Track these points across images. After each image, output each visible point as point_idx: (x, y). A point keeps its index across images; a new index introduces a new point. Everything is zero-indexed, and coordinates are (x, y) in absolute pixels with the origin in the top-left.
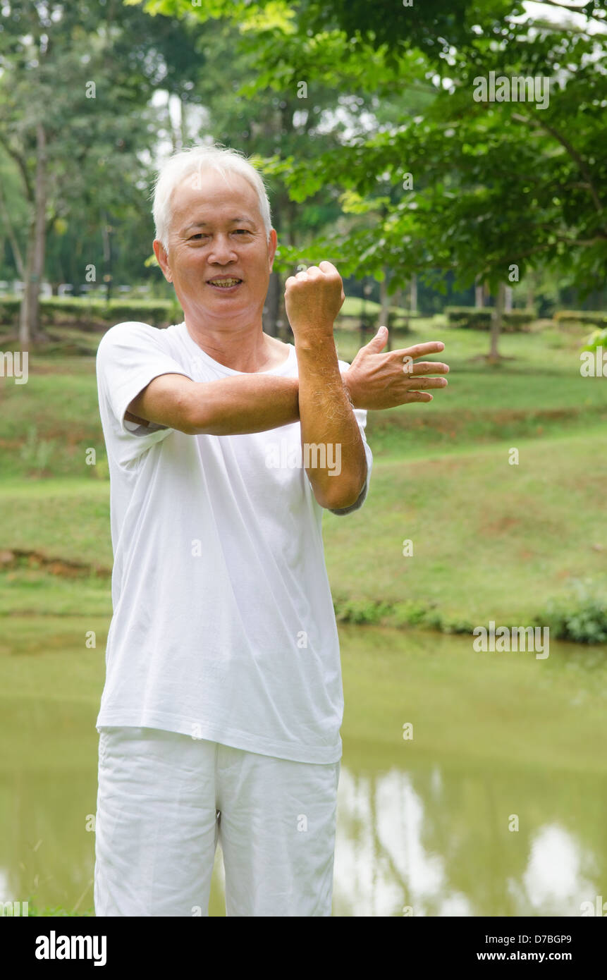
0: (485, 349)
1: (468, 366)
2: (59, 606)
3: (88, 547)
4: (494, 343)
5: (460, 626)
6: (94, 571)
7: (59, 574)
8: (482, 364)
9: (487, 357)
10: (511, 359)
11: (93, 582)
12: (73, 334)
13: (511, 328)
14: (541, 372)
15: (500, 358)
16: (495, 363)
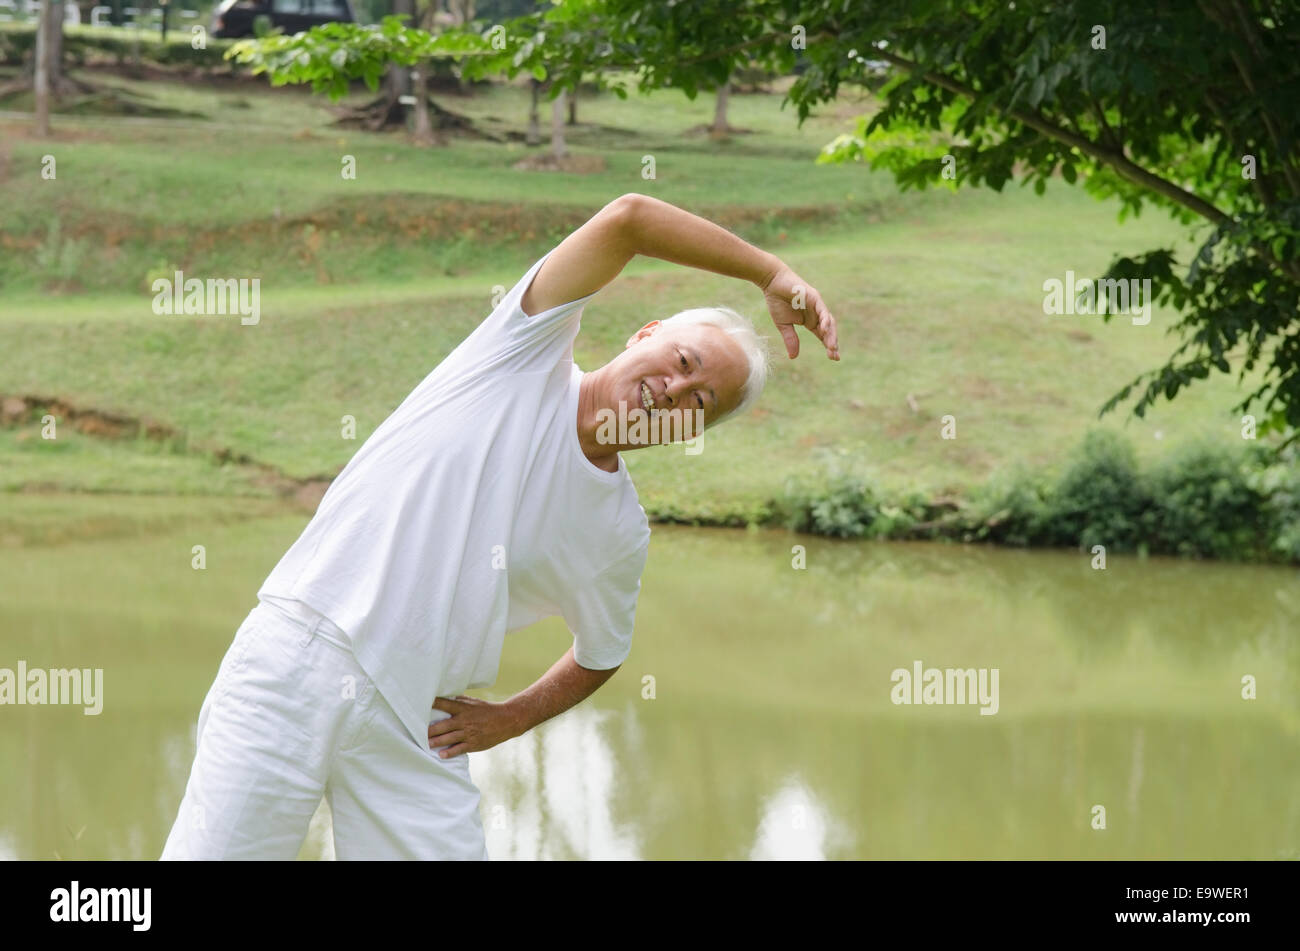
0: (709, 118)
1: (684, 142)
2: (94, 479)
3: (136, 394)
4: (721, 108)
5: (665, 513)
6: (143, 430)
7: (93, 432)
8: (703, 139)
9: (710, 129)
10: (747, 132)
11: (143, 444)
12: (114, 82)
13: (746, 87)
14: (786, 153)
15: (730, 130)
16: (723, 138)
